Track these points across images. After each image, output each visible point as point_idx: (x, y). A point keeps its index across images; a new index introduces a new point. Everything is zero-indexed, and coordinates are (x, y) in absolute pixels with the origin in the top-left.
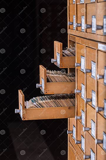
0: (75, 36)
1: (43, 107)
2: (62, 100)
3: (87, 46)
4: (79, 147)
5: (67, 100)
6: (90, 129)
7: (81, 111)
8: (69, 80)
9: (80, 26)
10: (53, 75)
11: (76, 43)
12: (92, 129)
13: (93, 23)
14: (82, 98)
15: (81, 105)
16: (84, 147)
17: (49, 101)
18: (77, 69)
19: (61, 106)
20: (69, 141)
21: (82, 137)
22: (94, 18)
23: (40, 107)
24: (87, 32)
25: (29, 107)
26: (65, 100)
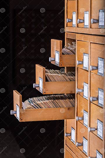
0: (75, 34)
1: (41, 108)
2: (61, 100)
3: (91, 42)
4: (80, 150)
5: (66, 100)
6: (96, 129)
7: (83, 111)
8: (68, 80)
9: (82, 23)
10: (51, 74)
11: (76, 41)
12: (99, 129)
13: (100, 18)
14: (85, 97)
15: (83, 105)
16: (87, 149)
17: (47, 101)
18: (78, 68)
19: (60, 107)
20: (66, 144)
21: (84, 138)
22: (102, 12)
23: (38, 108)
24: (92, 27)
25: (26, 108)
26: (64, 100)
